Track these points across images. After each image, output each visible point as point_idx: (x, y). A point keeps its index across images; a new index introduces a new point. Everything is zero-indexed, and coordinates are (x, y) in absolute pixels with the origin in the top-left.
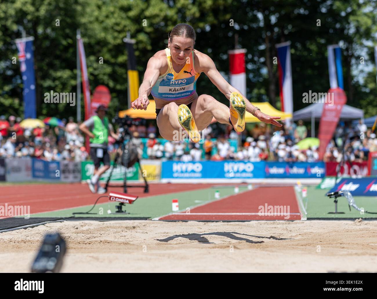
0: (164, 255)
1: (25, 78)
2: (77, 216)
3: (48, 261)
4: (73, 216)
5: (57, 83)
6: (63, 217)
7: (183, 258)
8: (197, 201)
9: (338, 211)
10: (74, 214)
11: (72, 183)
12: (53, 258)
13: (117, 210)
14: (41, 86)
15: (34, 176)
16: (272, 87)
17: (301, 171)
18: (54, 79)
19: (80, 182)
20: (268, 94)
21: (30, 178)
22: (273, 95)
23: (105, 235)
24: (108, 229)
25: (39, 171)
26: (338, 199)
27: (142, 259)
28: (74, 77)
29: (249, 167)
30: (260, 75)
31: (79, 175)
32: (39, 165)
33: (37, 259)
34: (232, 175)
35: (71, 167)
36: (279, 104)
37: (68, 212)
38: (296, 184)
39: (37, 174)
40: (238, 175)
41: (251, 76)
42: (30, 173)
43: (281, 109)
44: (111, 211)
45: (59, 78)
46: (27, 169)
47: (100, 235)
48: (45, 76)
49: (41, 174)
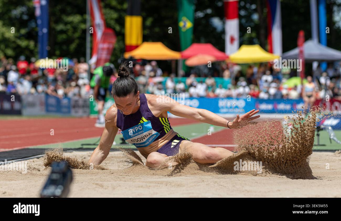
0: (162, 183)
1: (39, 22)
2: (85, 147)
3: (56, 188)
4: (81, 146)
5: (69, 27)
6: (73, 147)
7: (179, 185)
8: (194, 134)
9: (321, 143)
10: (82, 145)
11: (81, 117)
12: (60, 186)
13: (121, 141)
14: (54, 29)
15: (48, 111)
16: (262, 32)
17: (288, 107)
18: (66, 23)
19: (88, 117)
20: (258, 37)
21: (43, 112)
22: (263, 38)
23: (110, 164)
24: (113, 159)
25: (52, 106)
26: (321, 133)
27: (142, 187)
28: (84, 21)
29: (241, 104)
30: (252, 21)
31: (87, 110)
32: (52, 101)
33: (46, 187)
34: (225, 110)
35: (81, 102)
36: (268, 47)
37: (77, 143)
38: (283, 119)
39: (51, 108)
40: (230, 110)
41: (244, 21)
42: (44, 108)
43: (271, 51)
44: (116, 143)
45: (71, 23)
46: (41, 104)
47: (105, 164)
48: (58, 21)
49: (53, 109)
